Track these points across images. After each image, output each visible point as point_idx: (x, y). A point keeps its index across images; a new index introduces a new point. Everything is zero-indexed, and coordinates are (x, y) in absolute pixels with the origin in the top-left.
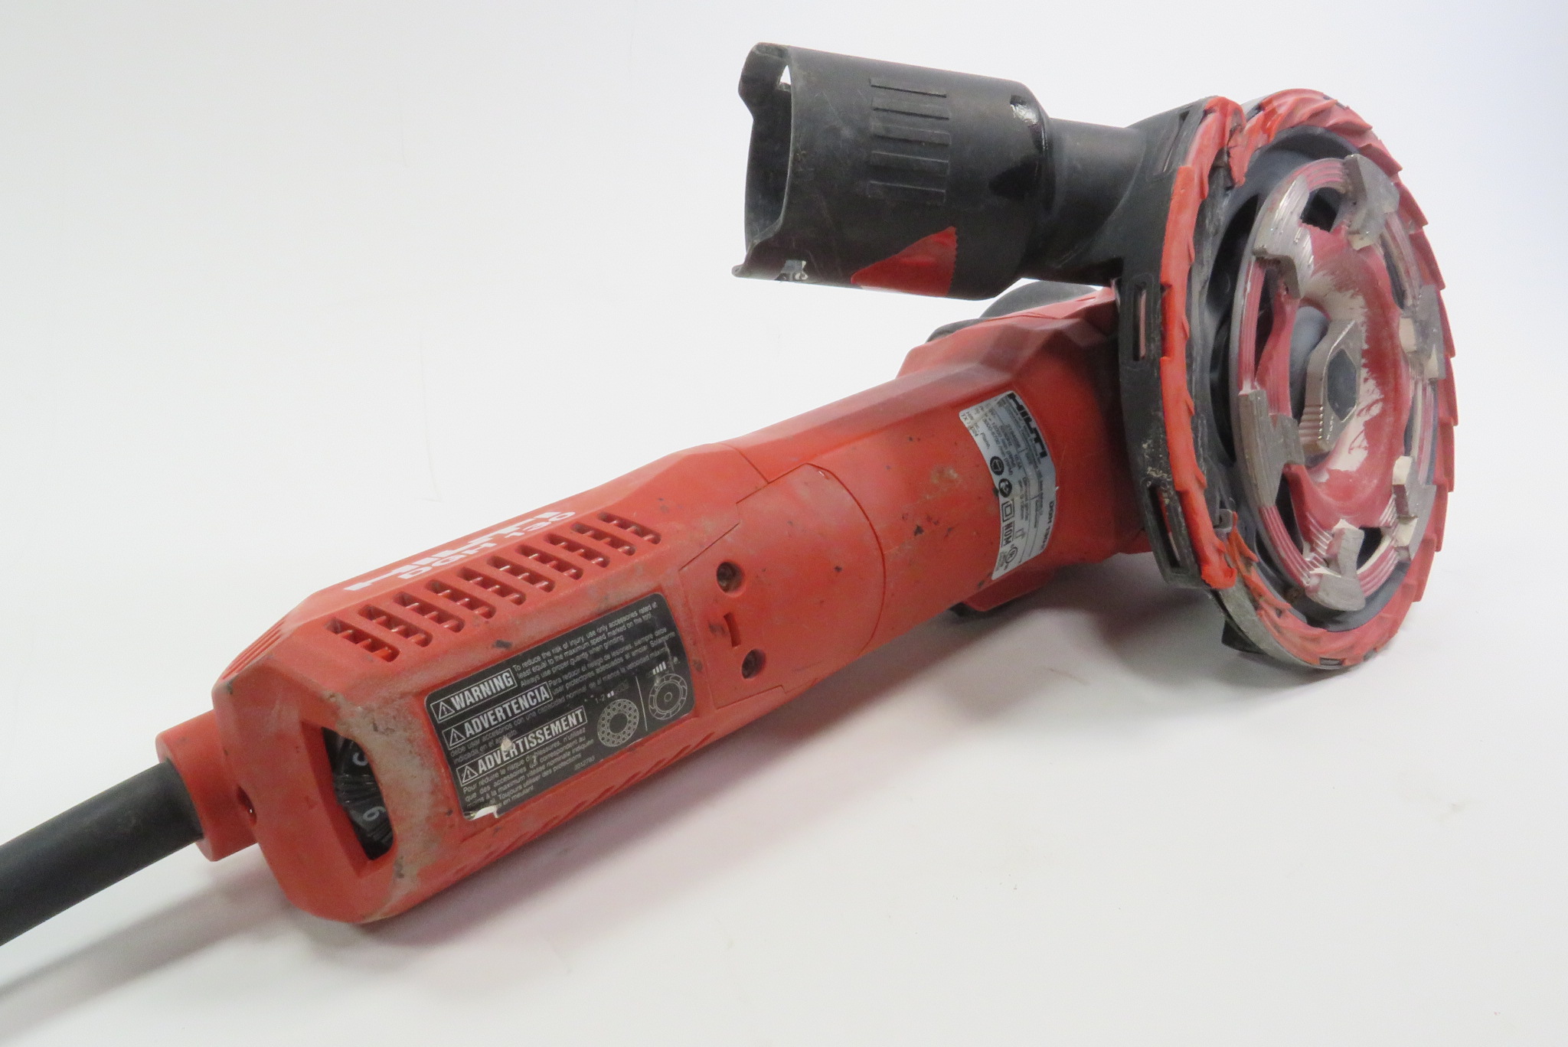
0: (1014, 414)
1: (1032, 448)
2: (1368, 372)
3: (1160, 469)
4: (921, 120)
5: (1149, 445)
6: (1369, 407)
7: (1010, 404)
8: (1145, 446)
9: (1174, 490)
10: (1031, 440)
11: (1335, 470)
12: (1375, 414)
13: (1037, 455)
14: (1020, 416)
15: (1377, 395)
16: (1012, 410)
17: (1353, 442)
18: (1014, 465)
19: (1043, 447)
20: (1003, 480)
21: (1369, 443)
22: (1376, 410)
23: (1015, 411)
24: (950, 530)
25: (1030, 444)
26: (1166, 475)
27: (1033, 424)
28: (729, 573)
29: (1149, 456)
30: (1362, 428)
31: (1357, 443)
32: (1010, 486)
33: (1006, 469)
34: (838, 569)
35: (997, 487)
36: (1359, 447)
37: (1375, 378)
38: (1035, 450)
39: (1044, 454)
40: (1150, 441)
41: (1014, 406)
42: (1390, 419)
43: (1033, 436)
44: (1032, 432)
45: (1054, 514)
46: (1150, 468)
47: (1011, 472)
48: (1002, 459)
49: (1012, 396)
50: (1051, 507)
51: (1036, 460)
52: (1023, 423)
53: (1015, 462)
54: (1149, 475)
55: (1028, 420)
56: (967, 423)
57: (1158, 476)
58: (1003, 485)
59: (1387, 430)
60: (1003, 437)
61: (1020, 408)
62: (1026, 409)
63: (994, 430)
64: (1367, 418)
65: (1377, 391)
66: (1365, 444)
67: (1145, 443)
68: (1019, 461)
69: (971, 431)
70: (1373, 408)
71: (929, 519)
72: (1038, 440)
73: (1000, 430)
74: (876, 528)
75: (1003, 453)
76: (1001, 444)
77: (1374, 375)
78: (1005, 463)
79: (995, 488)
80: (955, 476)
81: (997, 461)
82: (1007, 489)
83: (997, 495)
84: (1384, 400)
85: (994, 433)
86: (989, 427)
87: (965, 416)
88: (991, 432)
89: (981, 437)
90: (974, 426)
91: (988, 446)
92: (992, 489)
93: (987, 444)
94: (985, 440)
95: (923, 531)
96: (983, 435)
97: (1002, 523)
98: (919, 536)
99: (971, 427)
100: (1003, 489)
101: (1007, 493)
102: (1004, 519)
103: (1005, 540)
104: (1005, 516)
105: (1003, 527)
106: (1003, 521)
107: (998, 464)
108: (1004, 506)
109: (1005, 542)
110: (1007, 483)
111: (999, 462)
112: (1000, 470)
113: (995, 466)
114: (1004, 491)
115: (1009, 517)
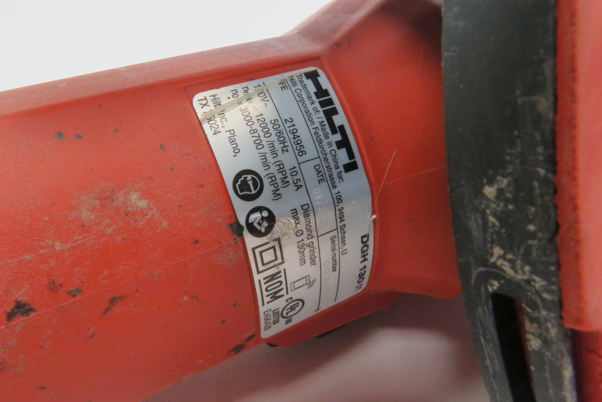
0: (307, 102)
1: (329, 157)
3: (527, 259)
5: (500, 192)
7: (305, 87)
8: (490, 191)
9: (561, 326)
10: (330, 144)
13: (337, 168)
14: (317, 105)
16: (304, 96)
18: (286, 183)
19: (351, 155)
20: (259, 209)
23: (309, 98)
24: (113, 301)
25: (327, 150)
26: (539, 283)
27: (339, 120)
29: (499, 219)
32: (271, 219)
33: (268, 189)
35: (242, 221)
38: (335, 161)
39: (351, 167)
40: (504, 182)
41: (312, 88)
43: (338, 137)
44: (334, 132)
45: (371, 251)
46: (498, 251)
47: (277, 195)
48: (262, 173)
49: (313, 76)
50: (365, 244)
51: (335, 176)
52: (319, 117)
53: (289, 179)
54: (494, 265)
55: (330, 114)
56: (200, 112)
57: (519, 277)
58: (255, 216)
60: (274, 138)
61: (321, 92)
62: (333, 95)
63: (256, 126)
67: (491, 182)
68: (299, 176)
69: (206, 126)
72: (344, 143)
73: (270, 126)
75: (266, 164)
76: (266, 149)
78: (266, 181)
79: (237, 222)
80: (143, 204)
81: (249, 177)
82: (265, 224)
83: (241, 235)
85: (255, 131)
86: (249, 121)
87: (204, 102)
88: (249, 128)
89: (224, 136)
90: (218, 119)
91: (236, 151)
92: (231, 225)
93: (235, 148)
94: (232, 141)
95: (31, 310)
96: (232, 132)
97: (257, 277)
98: (20, 322)
99: (210, 120)
100: (256, 225)
101: (263, 230)
102: (261, 268)
103: (267, 296)
104: (263, 264)
105: (260, 281)
106: (259, 272)
107: (250, 183)
108: (257, 251)
109: (268, 299)
110: (265, 214)
111: (253, 179)
112: (254, 192)
113: (244, 186)
114: (258, 227)
115: (272, 264)
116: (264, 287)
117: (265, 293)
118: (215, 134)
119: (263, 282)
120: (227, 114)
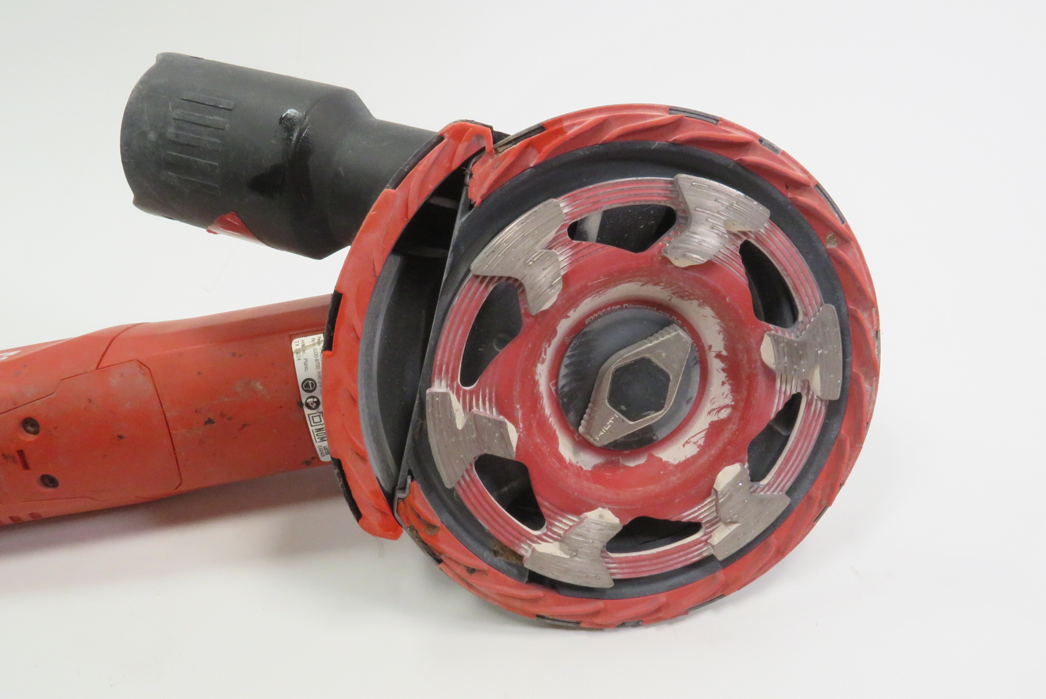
2: (726, 377)
4: (202, 128)
6: (720, 409)
11: (658, 458)
12: (722, 418)
15: (729, 401)
17: (693, 437)
20: (313, 397)
21: (705, 442)
22: (724, 414)
24: (245, 425)
28: (29, 423)
30: (707, 426)
31: (694, 439)
32: (318, 402)
33: (318, 388)
34: (120, 437)
35: (304, 401)
36: (695, 443)
37: (731, 384)
42: (732, 427)
48: (317, 381)
56: (294, 349)
58: (310, 400)
59: (726, 435)
64: (715, 418)
65: (730, 396)
66: (701, 442)
69: (295, 355)
70: (723, 411)
71: (222, 415)
74: (168, 415)
75: (319, 377)
76: (322, 369)
77: (731, 381)
78: (318, 385)
79: (301, 401)
80: (261, 388)
81: (310, 382)
82: (315, 404)
83: (303, 408)
84: (734, 407)
85: (317, 360)
86: (316, 355)
87: (297, 343)
88: (315, 359)
89: (302, 361)
90: (301, 353)
91: (306, 369)
92: (298, 403)
93: (306, 368)
94: (305, 364)
95: (214, 423)
96: (306, 360)
97: (311, 428)
98: (209, 426)
99: (297, 353)
100: (310, 404)
101: (314, 407)
102: (313, 424)
103: (318, 438)
104: (314, 423)
105: (312, 430)
106: (312, 426)
107: (310, 385)
108: (311, 416)
109: (319, 440)
110: (315, 400)
111: (312, 383)
112: (311, 389)
113: (307, 386)
114: (311, 406)
115: (319, 423)
116: (315, 434)
117: (317, 437)
118: (298, 360)
119: (314, 431)
120: (306, 351)
